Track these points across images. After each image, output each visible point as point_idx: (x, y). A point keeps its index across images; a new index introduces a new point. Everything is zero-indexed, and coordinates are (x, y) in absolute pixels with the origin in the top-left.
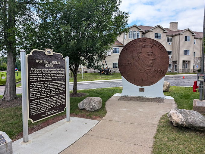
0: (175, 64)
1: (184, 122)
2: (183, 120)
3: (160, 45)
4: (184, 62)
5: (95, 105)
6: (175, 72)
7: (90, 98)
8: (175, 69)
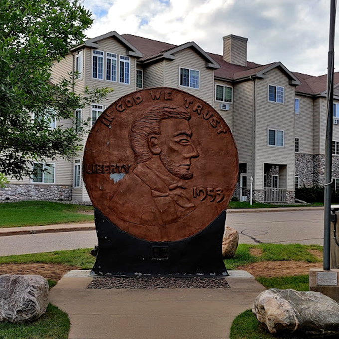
0: (242, 175)
1: (295, 318)
2: (291, 315)
3: (212, 116)
4: (268, 167)
5: (32, 298)
6: (243, 199)
7: (12, 279)
8: (241, 191)
